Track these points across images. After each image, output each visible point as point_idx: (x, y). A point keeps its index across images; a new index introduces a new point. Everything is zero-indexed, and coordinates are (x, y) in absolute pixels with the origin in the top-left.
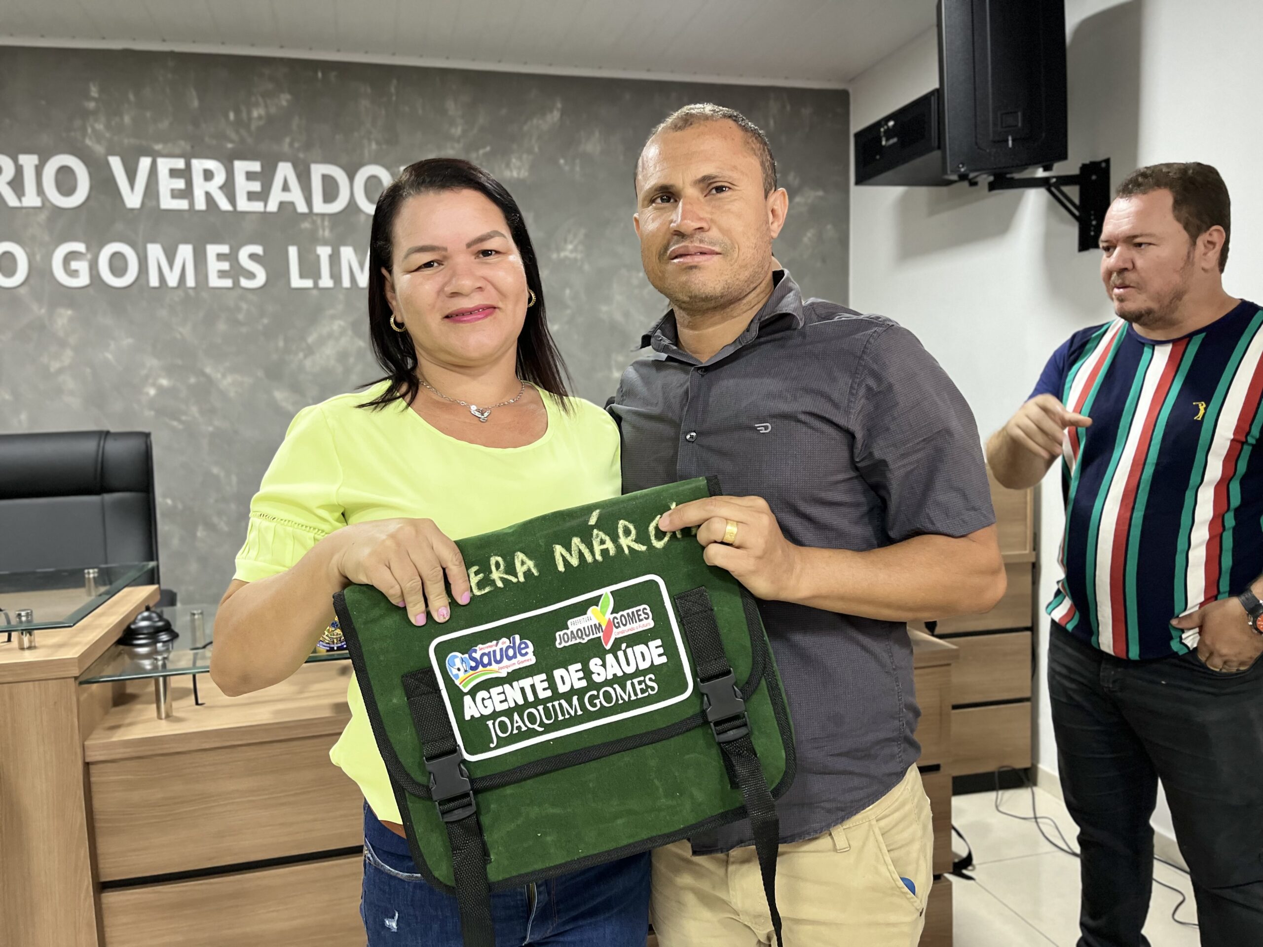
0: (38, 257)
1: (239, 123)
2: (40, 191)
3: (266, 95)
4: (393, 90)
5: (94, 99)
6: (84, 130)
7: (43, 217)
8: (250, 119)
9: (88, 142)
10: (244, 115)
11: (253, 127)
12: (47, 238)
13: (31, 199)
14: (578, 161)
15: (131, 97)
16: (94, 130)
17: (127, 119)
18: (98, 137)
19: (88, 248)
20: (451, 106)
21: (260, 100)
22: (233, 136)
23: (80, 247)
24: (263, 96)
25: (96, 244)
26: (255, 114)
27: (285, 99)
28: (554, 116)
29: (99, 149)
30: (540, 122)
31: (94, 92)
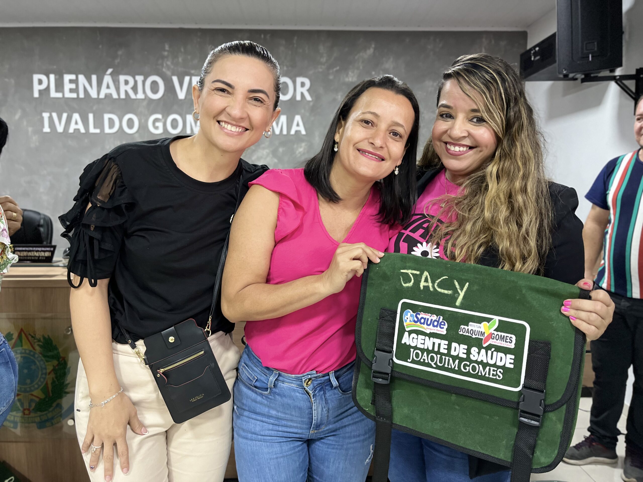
0: (143, 121)
2: (144, 92)
4: (295, 42)
5: (167, 51)
6: (162, 65)
7: (145, 103)
9: (164, 70)
12: (146, 112)
13: (140, 96)
15: (182, 49)
16: (167, 65)
17: (180, 60)
18: (168, 68)
19: (163, 117)
20: (321, 48)
23: (159, 116)
25: (166, 115)
28: (371, 51)
29: (169, 73)
30: (364, 54)
31: (167, 47)
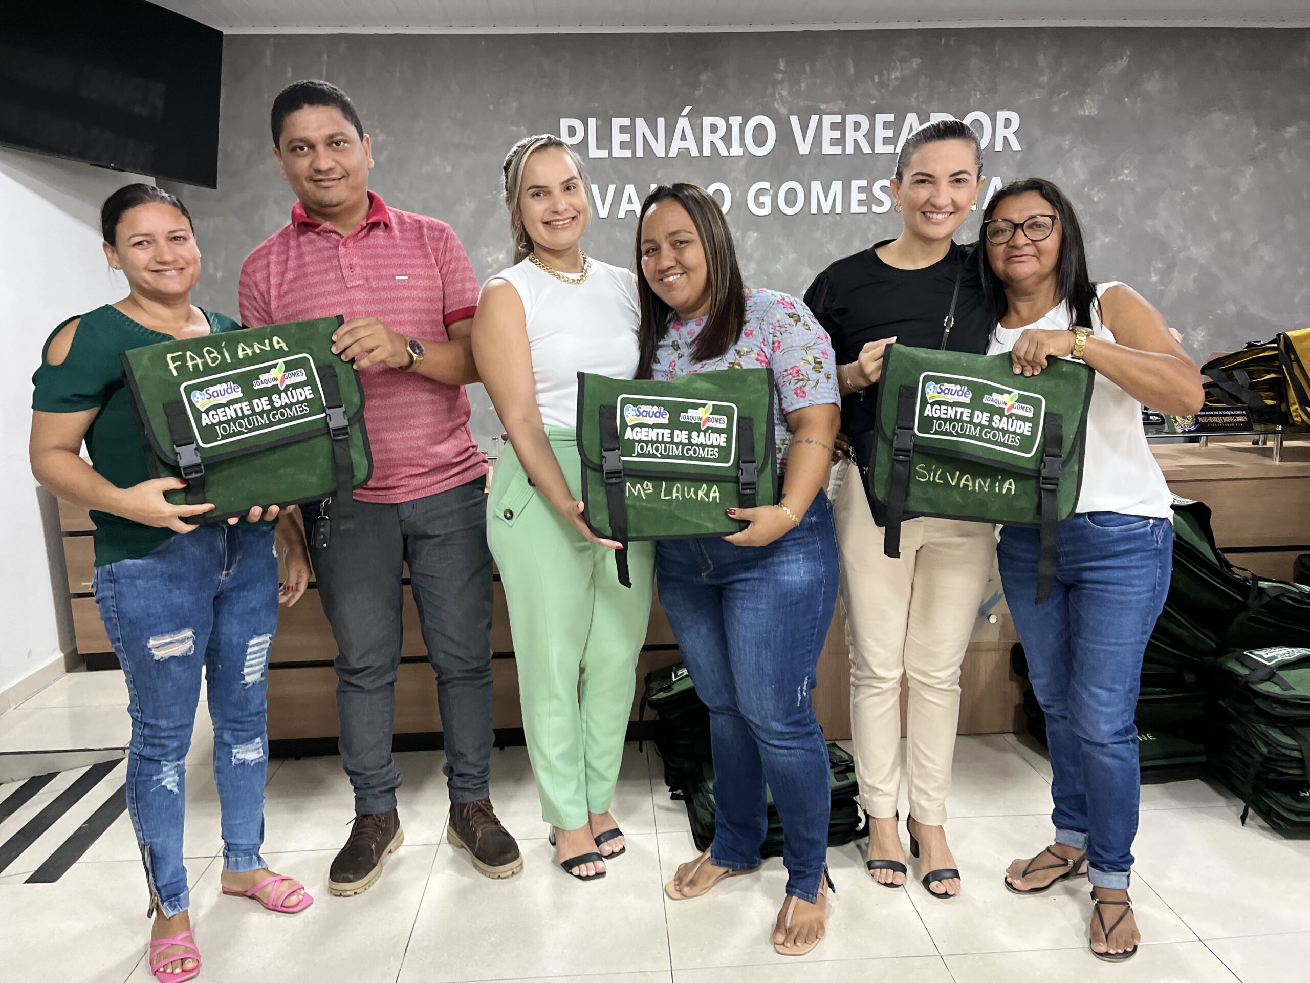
0: (738, 194)
1: (881, 85)
2: (742, 144)
3: (903, 60)
4: (997, 48)
5: (782, 72)
6: (773, 95)
7: (742, 163)
8: (889, 80)
9: (776, 105)
10: (885, 78)
11: (891, 88)
12: (744, 179)
13: (736, 151)
14: (1139, 99)
15: (808, 69)
16: (780, 94)
17: (803, 86)
18: (783, 102)
19: (772, 186)
20: (1042, 59)
21: (898, 64)
22: (876, 94)
23: (766, 185)
24: (900, 61)
25: (777, 182)
26: (893, 77)
27: (916, 62)
28: (1124, 62)
29: (784, 111)
30: (1112, 67)
31: (782, 65)
